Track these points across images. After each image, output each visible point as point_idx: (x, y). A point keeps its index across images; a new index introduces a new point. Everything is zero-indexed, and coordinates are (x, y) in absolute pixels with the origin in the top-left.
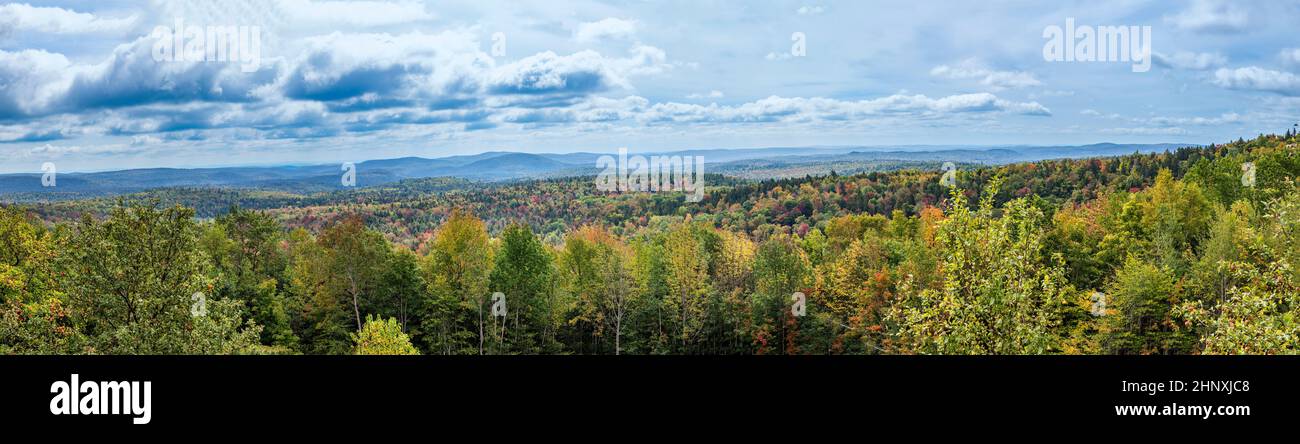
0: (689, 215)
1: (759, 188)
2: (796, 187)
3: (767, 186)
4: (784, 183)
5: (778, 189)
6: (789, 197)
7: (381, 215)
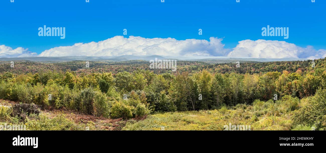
0: (201, 71)
1: (215, 65)
2: (223, 65)
3: (217, 65)
4: (221, 64)
5: (220, 65)
6: (223, 68)
7: (128, 68)
